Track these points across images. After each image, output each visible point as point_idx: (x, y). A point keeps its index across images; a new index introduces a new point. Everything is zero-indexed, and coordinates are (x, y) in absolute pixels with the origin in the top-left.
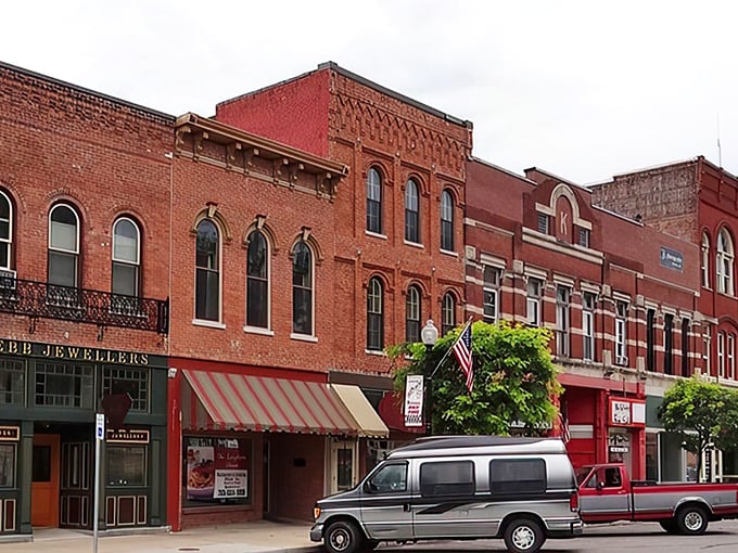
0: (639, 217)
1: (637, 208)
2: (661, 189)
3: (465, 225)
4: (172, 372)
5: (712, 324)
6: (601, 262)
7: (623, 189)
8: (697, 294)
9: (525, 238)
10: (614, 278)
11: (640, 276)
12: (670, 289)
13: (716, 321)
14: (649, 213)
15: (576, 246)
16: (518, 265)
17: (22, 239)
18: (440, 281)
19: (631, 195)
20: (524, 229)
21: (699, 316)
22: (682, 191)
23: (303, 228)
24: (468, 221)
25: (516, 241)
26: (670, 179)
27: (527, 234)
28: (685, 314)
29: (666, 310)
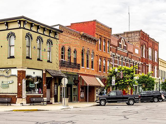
0: (129, 41)
1: (129, 39)
2: (133, 36)
3: (110, 47)
4: (79, 76)
5: (142, 64)
6: (127, 53)
7: (126, 35)
8: (140, 58)
9: (118, 49)
10: (129, 56)
11: (132, 55)
12: (136, 57)
13: (143, 63)
14: (131, 41)
15: (124, 50)
16: (117, 55)
17: (65, 55)
18: (108, 58)
19: (127, 37)
20: (118, 47)
21: (140, 63)
22: (137, 37)
23: (93, 50)
24: (111, 47)
25: (117, 50)
26: (135, 34)
27: (118, 48)
28: (138, 62)
29: (136, 61)
